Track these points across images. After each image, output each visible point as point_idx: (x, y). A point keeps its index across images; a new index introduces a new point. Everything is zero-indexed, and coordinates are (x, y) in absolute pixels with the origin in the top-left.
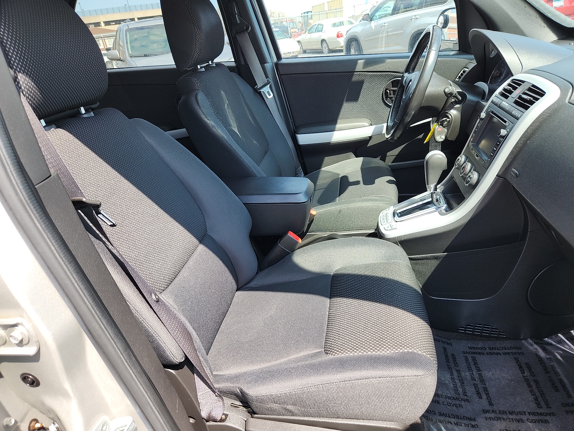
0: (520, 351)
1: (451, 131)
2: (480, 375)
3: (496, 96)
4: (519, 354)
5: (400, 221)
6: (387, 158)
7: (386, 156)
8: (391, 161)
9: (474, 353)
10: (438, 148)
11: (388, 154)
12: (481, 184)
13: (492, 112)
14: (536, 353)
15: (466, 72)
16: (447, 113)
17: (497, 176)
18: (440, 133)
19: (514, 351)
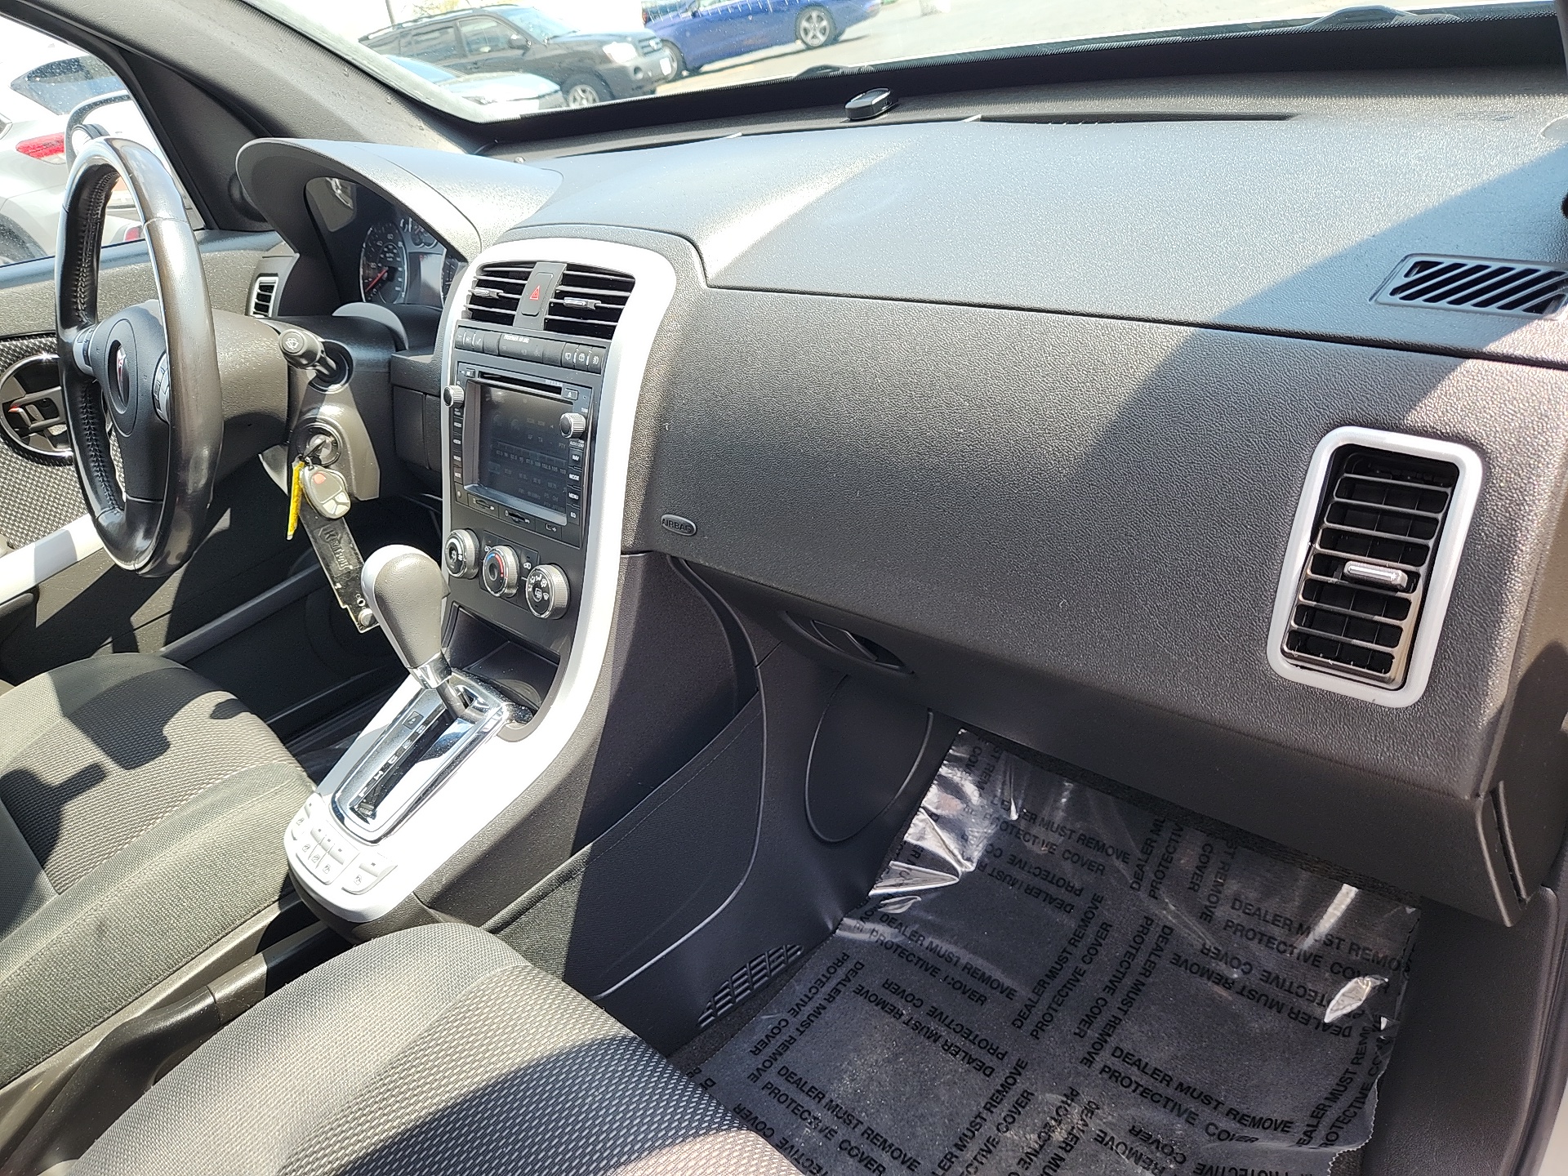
0: (850, 965)
1: (355, 472)
2: (832, 1107)
3: (459, 326)
4: (855, 971)
5: (386, 835)
6: (138, 638)
7: (131, 630)
8: (162, 640)
9: (774, 1058)
10: (341, 538)
11: (136, 619)
12: (591, 594)
13: (482, 375)
14: (880, 942)
15: (273, 287)
16: (314, 420)
17: (622, 553)
18: (327, 490)
19: (841, 973)
